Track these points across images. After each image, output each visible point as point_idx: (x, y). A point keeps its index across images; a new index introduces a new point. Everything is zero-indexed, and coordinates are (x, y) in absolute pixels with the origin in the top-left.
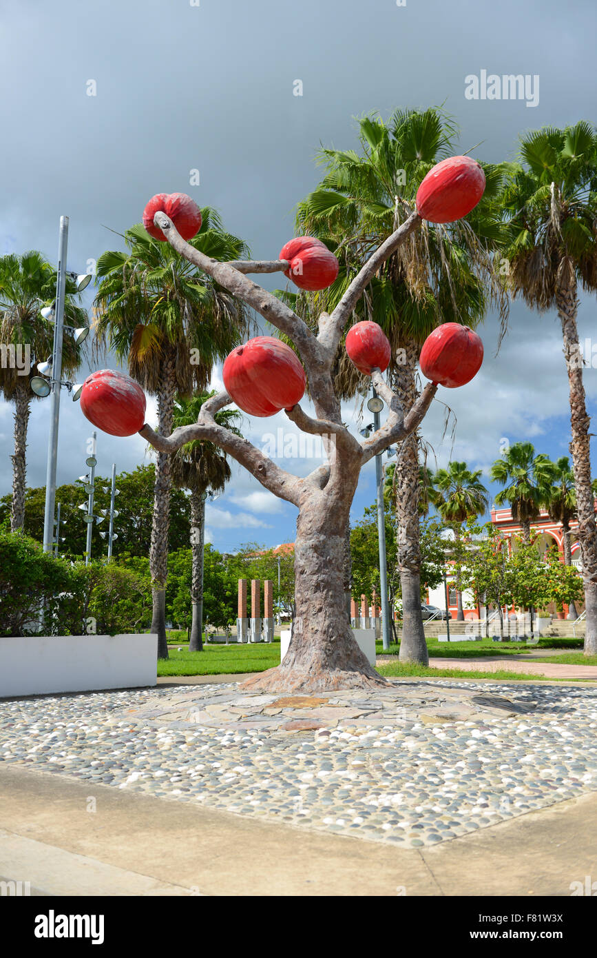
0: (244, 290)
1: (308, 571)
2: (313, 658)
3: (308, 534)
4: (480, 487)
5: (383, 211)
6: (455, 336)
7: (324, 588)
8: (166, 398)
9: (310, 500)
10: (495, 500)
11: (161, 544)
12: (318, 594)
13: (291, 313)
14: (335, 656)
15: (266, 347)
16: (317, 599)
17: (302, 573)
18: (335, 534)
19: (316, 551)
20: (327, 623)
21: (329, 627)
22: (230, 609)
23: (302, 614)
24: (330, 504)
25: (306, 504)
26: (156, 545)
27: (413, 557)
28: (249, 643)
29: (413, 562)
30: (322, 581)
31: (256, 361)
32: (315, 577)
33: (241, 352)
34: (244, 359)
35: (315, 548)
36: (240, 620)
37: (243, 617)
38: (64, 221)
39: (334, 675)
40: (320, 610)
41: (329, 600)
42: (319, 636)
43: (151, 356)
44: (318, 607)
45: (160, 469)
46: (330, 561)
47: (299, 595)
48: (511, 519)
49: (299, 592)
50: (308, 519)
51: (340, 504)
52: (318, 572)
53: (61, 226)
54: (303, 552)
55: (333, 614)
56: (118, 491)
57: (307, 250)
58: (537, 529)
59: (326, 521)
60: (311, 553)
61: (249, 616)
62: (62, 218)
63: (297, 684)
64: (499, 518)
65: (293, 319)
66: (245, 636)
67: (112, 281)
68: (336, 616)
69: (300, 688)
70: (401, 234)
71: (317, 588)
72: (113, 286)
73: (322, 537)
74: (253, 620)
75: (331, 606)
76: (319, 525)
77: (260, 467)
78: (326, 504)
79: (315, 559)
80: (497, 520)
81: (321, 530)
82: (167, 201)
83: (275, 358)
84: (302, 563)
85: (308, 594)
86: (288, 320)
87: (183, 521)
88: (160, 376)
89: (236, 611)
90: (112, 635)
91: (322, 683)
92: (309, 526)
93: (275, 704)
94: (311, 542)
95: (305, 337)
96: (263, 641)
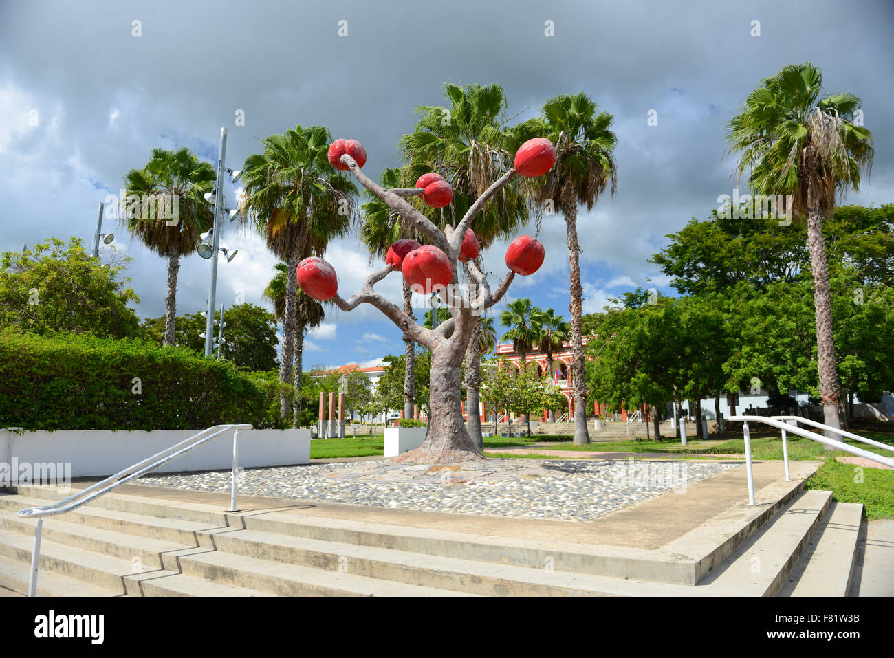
0: (406, 211)
1: (440, 389)
2: (445, 443)
3: (441, 366)
4: (491, 329)
5: (463, 149)
6: (529, 244)
7: (450, 400)
8: (294, 262)
9: (440, 345)
10: (502, 338)
11: (288, 366)
12: (447, 404)
13: (435, 227)
14: (457, 442)
15: (432, 253)
16: (446, 407)
17: (436, 390)
18: (457, 367)
19: (445, 377)
20: (452, 421)
21: (453, 424)
22: (312, 414)
23: (436, 416)
24: (455, 348)
25: (438, 347)
26: (284, 367)
27: (476, 380)
28: (326, 438)
29: (476, 383)
30: (449, 396)
31: (426, 261)
32: (445, 393)
33: (416, 255)
34: (418, 259)
35: (445, 375)
36: (320, 421)
37: (323, 420)
38: (224, 132)
39: (458, 453)
40: (448, 414)
41: (454, 407)
42: (447, 430)
43: (283, 231)
44: (447, 412)
45: (289, 313)
46: (454, 383)
47: (434, 404)
48: (513, 351)
49: (433, 402)
50: (440, 357)
51: (461, 348)
52: (447, 390)
53: (222, 135)
54: (437, 377)
55: (456, 416)
56: (225, 324)
57: (435, 183)
58: (529, 359)
59: (452, 358)
60: (442, 378)
61: (327, 419)
62: (222, 129)
63: (436, 458)
64: (502, 350)
65: (436, 231)
66: (324, 433)
67: (258, 176)
68: (457, 417)
69: (439, 461)
70: (503, 182)
71: (446, 400)
72: (258, 179)
73: (450, 369)
74: (330, 422)
75: (455, 411)
76: (448, 360)
77: (404, 322)
78: (452, 348)
79: (445, 382)
80: (501, 352)
81: (449, 364)
82: (346, 145)
83: (438, 260)
84: (436, 384)
85: (440, 404)
86: (433, 231)
87: (268, 347)
88: (290, 246)
89: (317, 415)
90: (283, 429)
91: (451, 458)
92: (441, 361)
93: (431, 470)
94: (442, 371)
95: (443, 243)
96: (337, 437)
